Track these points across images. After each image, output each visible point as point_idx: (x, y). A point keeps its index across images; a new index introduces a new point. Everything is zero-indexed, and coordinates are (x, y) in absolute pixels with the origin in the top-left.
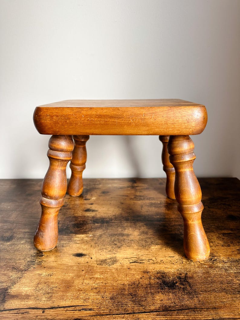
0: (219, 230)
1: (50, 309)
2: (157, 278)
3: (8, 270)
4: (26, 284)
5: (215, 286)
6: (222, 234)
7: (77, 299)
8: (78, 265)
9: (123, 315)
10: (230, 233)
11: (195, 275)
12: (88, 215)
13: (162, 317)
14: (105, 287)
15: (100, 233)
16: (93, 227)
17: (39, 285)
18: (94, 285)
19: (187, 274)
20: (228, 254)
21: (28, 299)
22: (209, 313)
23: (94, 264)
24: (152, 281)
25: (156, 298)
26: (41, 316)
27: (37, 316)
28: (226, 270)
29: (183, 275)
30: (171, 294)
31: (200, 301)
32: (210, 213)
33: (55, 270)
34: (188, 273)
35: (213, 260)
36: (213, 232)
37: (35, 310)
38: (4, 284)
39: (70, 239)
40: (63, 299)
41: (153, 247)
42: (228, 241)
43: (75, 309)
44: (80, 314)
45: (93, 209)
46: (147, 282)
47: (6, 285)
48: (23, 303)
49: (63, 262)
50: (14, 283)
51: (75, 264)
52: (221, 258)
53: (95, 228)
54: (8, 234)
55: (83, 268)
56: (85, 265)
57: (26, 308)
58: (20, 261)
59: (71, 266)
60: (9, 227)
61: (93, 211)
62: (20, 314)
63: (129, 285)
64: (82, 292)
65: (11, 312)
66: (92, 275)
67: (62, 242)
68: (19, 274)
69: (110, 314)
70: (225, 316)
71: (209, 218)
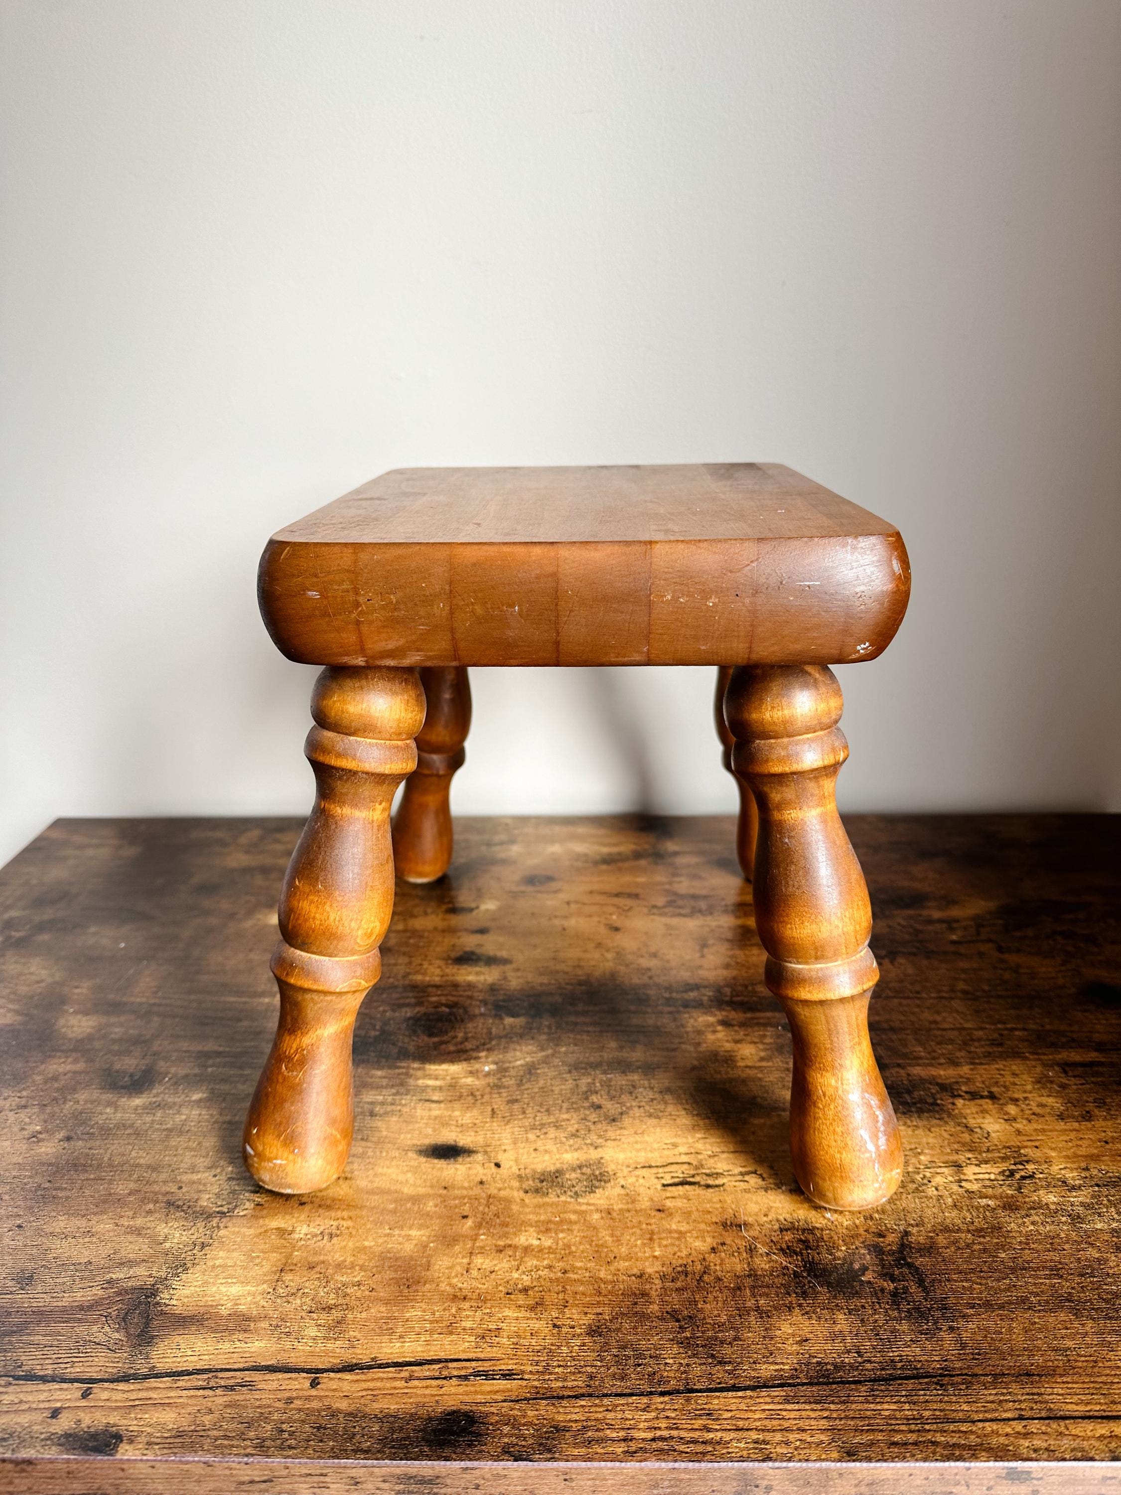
0: (1044, 1051)
1: (339, 1371)
2: (782, 1249)
3: (150, 1212)
4: (231, 1271)
5: (1026, 1284)
6: (1059, 1065)
7: (451, 1333)
8: (445, 1192)
9: (645, 1400)
10: (1092, 1064)
11: (941, 1240)
12: (471, 978)
13: (807, 1407)
14: (563, 1284)
15: (528, 1059)
16: (494, 1031)
17: (288, 1277)
18: (516, 1275)
19: (906, 1233)
20: (1082, 1151)
21: (245, 1331)
22: (1003, 1394)
23: (512, 1188)
24: (762, 1264)
25: (778, 1333)
26: (308, 1398)
27: (289, 1398)
28: (1075, 1219)
29: (891, 1238)
30: (841, 1316)
31: (963, 1346)
32: (1007, 975)
33: (345, 1214)
34: (914, 1230)
35: (1018, 1176)
36: (1016, 1054)
37: (280, 1376)
38: (141, 1271)
39: (402, 1084)
40: (391, 1332)
41: (757, 1121)
42: (1085, 1098)
43: (445, 1373)
44: (467, 1394)
45: (491, 953)
46: (739, 1266)
47: (150, 1276)
48: (226, 1346)
49: (379, 1183)
50: (180, 1266)
51: (431, 1191)
52: (1055, 1169)
53: (506, 1036)
54: (130, 1063)
55: (467, 1207)
56: (471, 1193)
57: (241, 1366)
58: (195, 1177)
59: (416, 1199)
60: (131, 1031)
61: (491, 961)
62: (219, 1392)
63: (663, 1277)
64: (466, 1305)
65: (180, 1384)
66: (505, 1235)
67: (369, 1096)
68: (199, 1231)
69: (590, 1395)
70: (1070, 1407)
71: (1000, 997)
